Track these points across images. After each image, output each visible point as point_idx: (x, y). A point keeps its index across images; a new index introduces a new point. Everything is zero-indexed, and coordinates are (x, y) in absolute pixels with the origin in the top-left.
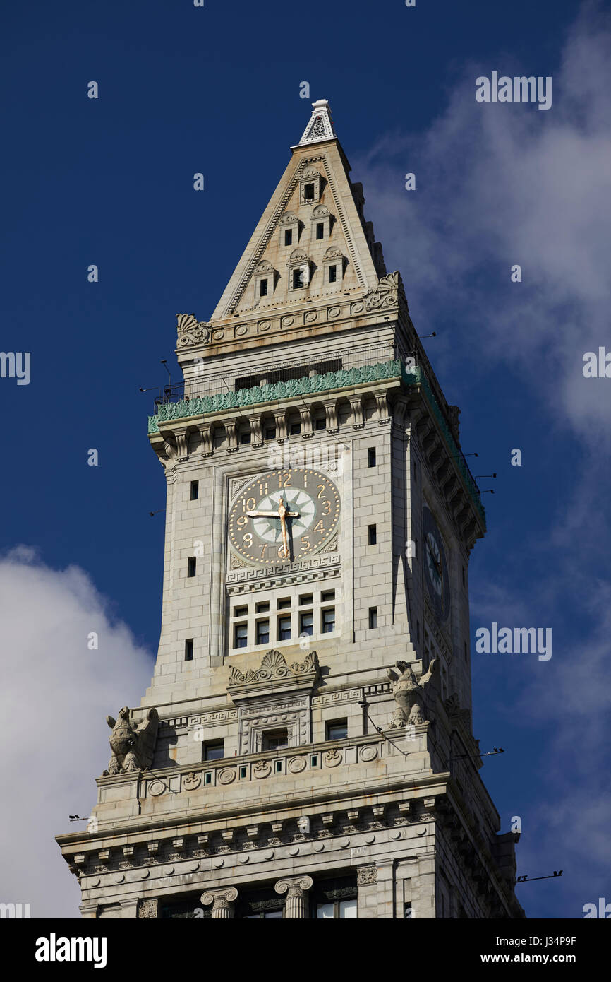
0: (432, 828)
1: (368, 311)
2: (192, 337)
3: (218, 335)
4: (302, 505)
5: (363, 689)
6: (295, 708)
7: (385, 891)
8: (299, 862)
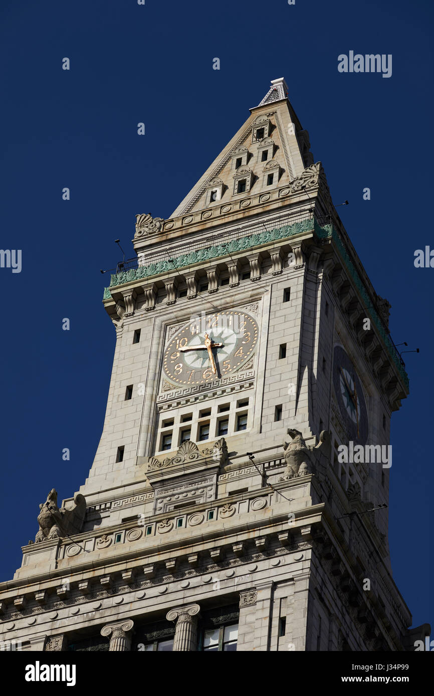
0: (308, 554)
1: (292, 193)
2: (147, 229)
3: (168, 225)
4: (226, 338)
5: (264, 464)
6: (204, 484)
7: (263, 609)
8: (188, 593)
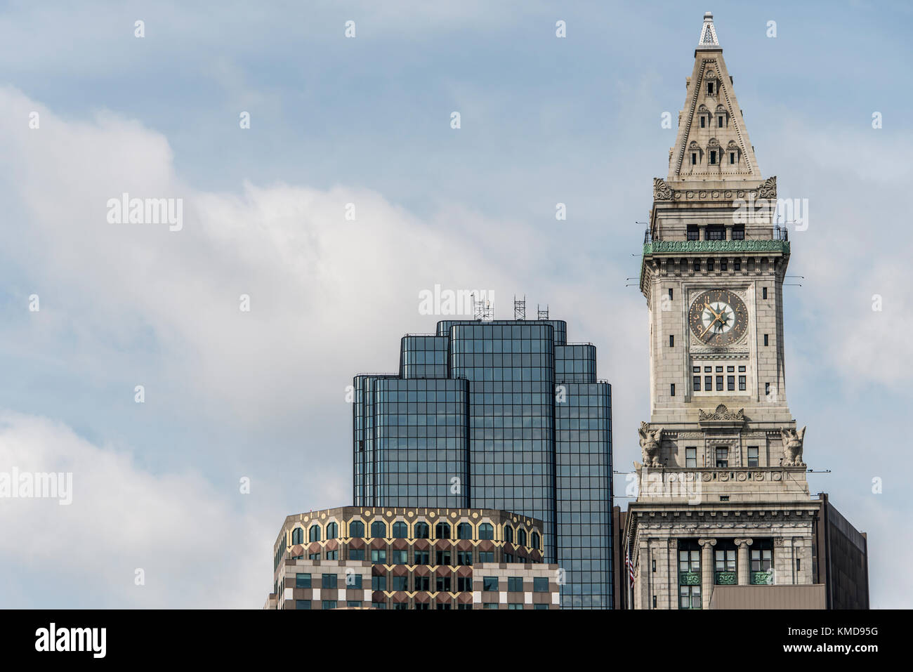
0: (810, 525)
2: (663, 194)
3: (677, 195)
4: (728, 313)
5: (767, 432)
6: (733, 438)
7: (788, 552)
8: (747, 531)
